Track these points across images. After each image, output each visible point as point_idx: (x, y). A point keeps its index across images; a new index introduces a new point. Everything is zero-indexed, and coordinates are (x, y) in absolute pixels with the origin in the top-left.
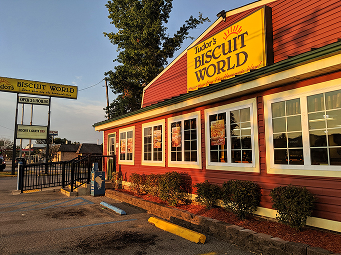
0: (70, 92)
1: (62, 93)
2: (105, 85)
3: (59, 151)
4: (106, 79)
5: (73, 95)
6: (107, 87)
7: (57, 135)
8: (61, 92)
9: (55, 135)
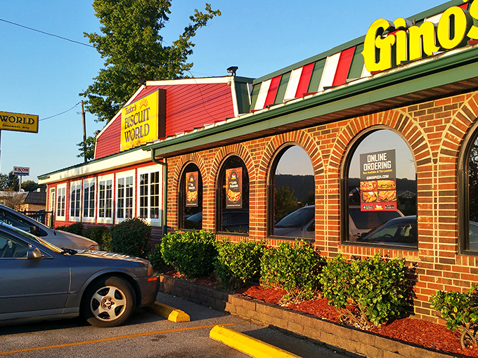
0: (28, 124)
1: (17, 125)
2: (81, 111)
3: (24, 203)
4: (84, 103)
5: (31, 127)
6: (84, 114)
7: (28, 174)
8: (15, 124)
9: (25, 174)
